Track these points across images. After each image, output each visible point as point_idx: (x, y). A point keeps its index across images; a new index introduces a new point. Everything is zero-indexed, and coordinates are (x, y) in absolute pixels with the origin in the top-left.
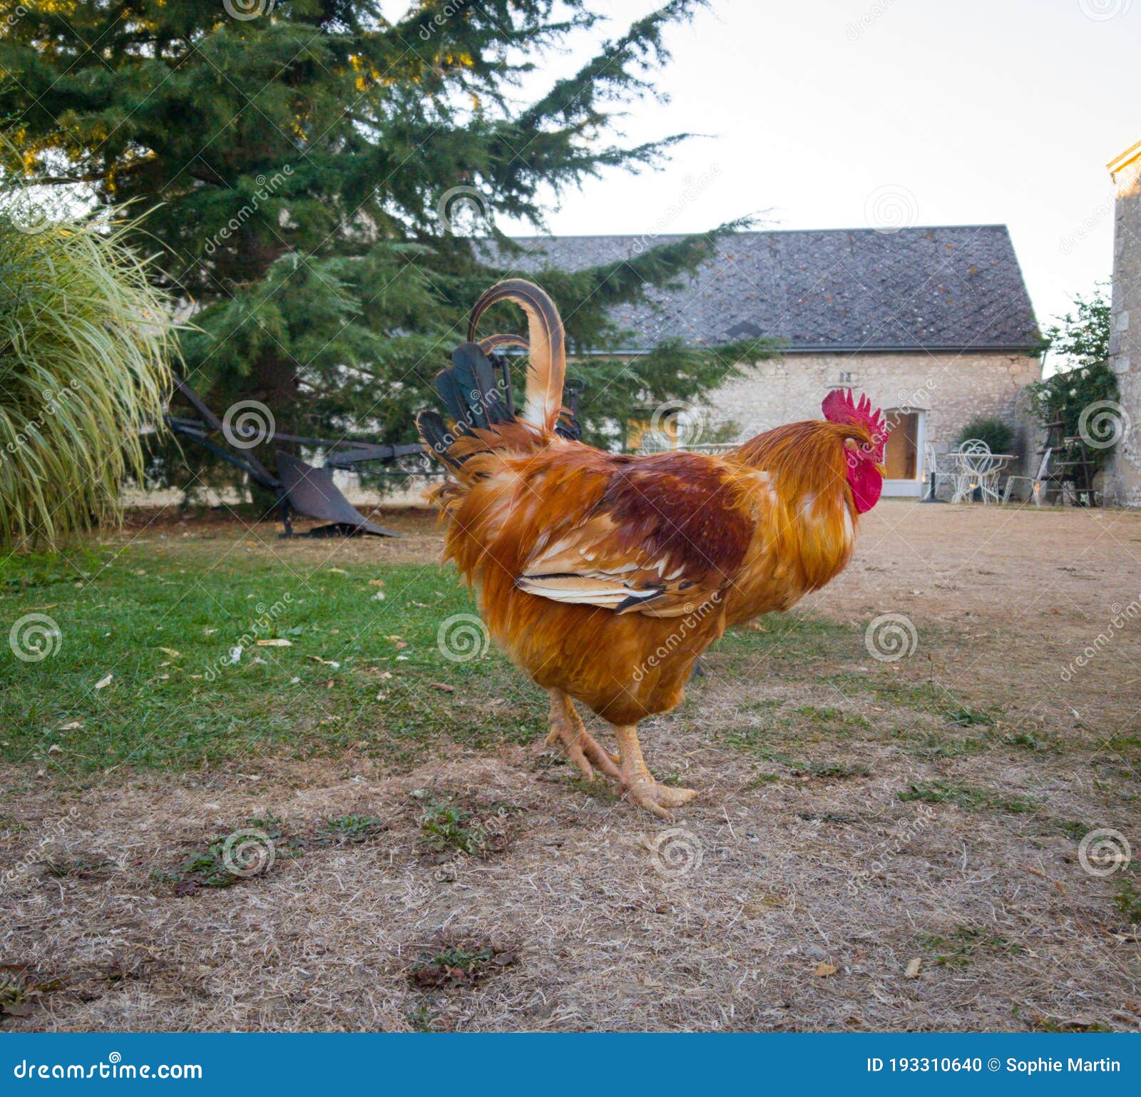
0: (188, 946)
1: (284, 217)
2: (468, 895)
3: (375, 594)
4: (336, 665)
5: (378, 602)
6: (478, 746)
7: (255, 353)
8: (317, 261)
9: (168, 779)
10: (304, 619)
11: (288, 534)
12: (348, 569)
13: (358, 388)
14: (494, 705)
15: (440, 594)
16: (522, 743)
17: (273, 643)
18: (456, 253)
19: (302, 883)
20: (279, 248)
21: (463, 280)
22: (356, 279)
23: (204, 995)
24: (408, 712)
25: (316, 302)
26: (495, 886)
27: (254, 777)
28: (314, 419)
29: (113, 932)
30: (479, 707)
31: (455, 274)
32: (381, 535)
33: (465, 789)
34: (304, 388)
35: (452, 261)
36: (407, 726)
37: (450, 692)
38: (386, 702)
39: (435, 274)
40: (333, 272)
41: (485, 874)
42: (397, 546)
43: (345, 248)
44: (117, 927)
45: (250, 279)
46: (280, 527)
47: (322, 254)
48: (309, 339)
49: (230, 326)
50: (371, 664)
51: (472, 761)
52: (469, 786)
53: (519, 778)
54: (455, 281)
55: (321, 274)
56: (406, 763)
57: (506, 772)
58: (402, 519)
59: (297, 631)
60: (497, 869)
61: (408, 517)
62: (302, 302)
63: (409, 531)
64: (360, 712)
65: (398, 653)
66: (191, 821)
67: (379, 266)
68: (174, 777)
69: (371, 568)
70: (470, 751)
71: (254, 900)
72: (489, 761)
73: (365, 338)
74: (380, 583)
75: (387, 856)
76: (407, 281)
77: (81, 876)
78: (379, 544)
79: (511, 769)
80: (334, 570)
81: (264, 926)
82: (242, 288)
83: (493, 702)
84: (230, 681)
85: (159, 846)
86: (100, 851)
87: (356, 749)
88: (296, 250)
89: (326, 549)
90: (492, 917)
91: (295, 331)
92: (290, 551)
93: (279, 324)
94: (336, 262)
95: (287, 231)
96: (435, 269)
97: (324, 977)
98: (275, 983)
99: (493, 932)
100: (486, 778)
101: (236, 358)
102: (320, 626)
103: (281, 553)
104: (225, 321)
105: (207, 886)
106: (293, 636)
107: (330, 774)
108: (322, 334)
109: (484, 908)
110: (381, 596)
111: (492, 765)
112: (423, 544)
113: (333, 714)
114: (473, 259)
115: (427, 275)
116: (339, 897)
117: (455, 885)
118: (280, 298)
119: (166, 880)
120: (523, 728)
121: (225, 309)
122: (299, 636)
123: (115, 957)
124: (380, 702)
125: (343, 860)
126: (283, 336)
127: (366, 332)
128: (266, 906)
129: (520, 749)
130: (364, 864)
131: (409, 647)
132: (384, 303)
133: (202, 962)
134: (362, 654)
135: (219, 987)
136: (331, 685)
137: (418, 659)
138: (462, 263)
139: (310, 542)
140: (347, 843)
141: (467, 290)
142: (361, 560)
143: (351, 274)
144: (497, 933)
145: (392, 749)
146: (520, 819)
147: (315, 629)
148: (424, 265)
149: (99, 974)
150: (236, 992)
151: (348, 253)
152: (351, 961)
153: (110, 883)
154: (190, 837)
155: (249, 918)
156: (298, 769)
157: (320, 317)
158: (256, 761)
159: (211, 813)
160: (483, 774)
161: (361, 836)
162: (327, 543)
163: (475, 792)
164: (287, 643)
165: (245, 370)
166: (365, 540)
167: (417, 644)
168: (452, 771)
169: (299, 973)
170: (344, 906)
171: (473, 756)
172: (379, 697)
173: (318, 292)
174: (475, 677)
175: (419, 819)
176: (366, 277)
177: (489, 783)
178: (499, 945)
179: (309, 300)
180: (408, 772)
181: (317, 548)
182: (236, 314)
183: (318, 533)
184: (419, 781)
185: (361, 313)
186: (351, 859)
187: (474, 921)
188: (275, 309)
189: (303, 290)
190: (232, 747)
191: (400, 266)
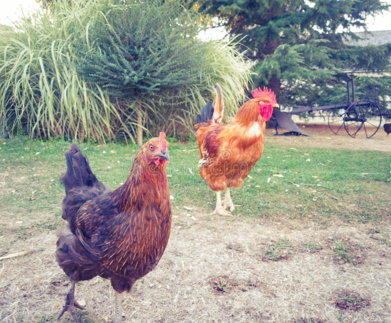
0: (268, 279)
1: (281, 34)
2: (351, 278)
3: (306, 159)
4: (298, 186)
5: (308, 162)
6: (348, 222)
7: (270, 77)
8: (290, 46)
9: (254, 220)
10: (286, 168)
11: (277, 134)
12: (297, 148)
13: (301, 87)
14: (352, 207)
15: (329, 161)
16: (364, 223)
17: (278, 175)
18: (336, 41)
19: (298, 264)
20: (279, 43)
21: (339, 50)
22: (303, 52)
23: (275, 296)
24: (324, 207)
25: (290, 60)
26: (359, 276)
27: (278, 223)
28: (286, 97)
29: (247, 270)
30: (347, 207)
31: (335, 48)
32: (306, 136)
33: (345, 238)
34: (282, 86)
35: (335, 43)
36: (324, 211)
37: (336, 200)
38: (316, 202)
39: (329, 49)
40: (295, 50)
41: (356, 270)
42: (312, 140)
43: (299, 42)
44: (248, 269)
45: (270, 54)
46: (274, 131)
47: (292, 44)
48: (287, 72)
49: (263, 69)
50: (309, 186)
51: (347, 227)
52: (347, 237)
53: (363, 236)
54: (336, 51)
55: (292, 51)
56: (325, 225)
57: (359, 233)
58: (312, 129)
59: (285, 172)
60: (360, 269)
61: (314, 128)
62: (285, 60)
63: (315, 134)
64: (308, 204)
65: (317, 183)
66: (263, 236)
67: (310, 47)
68: (256, 220)
69: (304, 148)
70: (346, 224)
71: (285, 267)
72: (352, 228)
73: (305, 71)
74: (308, 154)
75: (323, 259)
76: (319, 51)
77: (237, 250)
78: (306, 139)
79: (360, 232)
80: (292, 148)
81: (289, 276)
82: (267, 57)
83: (352, 205)
84: (268, 189)
85: (255, 244)
86: (240, 242)
87: (308, 217)
88: (284, 43)
89: (289, 140)
90: (360, 287)
91: (283, 69)
92: (278, 140)
93: (277, 67)
94: (296, 46)
95: (282, 38)
96: (329, 47)
97: (309, 297)
98: (295, 296)
99: (361, 292)
100: (352, 234)
101: (264, 79)
102: (291, 171)
103: (275, 141)
104: (262, 67)
105: (271, 260)
106: (283, 174)
107: (302, 226)
108: (291, 70)
109: (357, 283)
110: (309, 160)
111: (354, 230)
112: (320, 139)
113: (300, 204)
114: (342, 43)
115: (327, 49)
116: (310, 270)
117: (346, 273)
118: (279, 59)
119: (260, 256)
120: (363, 217)
121: (262, 63)
122: (285, 174)
123: (249, 279)
124: (314, 201)
125: (310, 258)
126: (279, 71)
127: (305, 69)
128: (289, 270)
129: (363, 225)
130: (316, 260)
131: (321, 181)
132: (311, 59)
133: (273, 285)
134: (306, 182)
135: (278, 294)
136: (298, 193)
137: (324, 186)
138: (339, 44)
139: (284, 137)
140: (310, 252)
141: (340, 54)
142: (300, 145)
143: (301, 50)
144: (362, 293)
145: (320, 220)
146: (365, 252)
147: (290, 172)
148: (325, 46)
149: (246, 283)
150: (284, 297)
151: (300, 43)
152: (316, 293)
153: (244, 253)
154: (264, 242)
155: (285, 273)
156: (291, 222)
157: (291, 65)
158: (278, 218)
159: (268, 235)
160: (351, 233)
161: (314, 250)
162: (289, 138)
163: (349, 239)
164: (282, 176)
165: (267, 82)
166: (301, 137)
167: (324, 180)
168: (341, 230)
169: (301, 295)
170: (312, 274)
171: (347, 226)
172: (314, 200)
173: (291, 57)
174: (344, 194)
175: (332, 247)
176: (306, 51)
177: (353, 236)
178: (363, 297)
179: (287, 60)
180: (326, 228)
181: (286, 139)
182: (265, 65)
183: (286, 134)
184: (330, 232)
185: (304, 63)
186: (312, 258)
187: (354, 287)
188: (277, 63)
189: (286, 56)
190: (271, 212)
191: (317, 46)
